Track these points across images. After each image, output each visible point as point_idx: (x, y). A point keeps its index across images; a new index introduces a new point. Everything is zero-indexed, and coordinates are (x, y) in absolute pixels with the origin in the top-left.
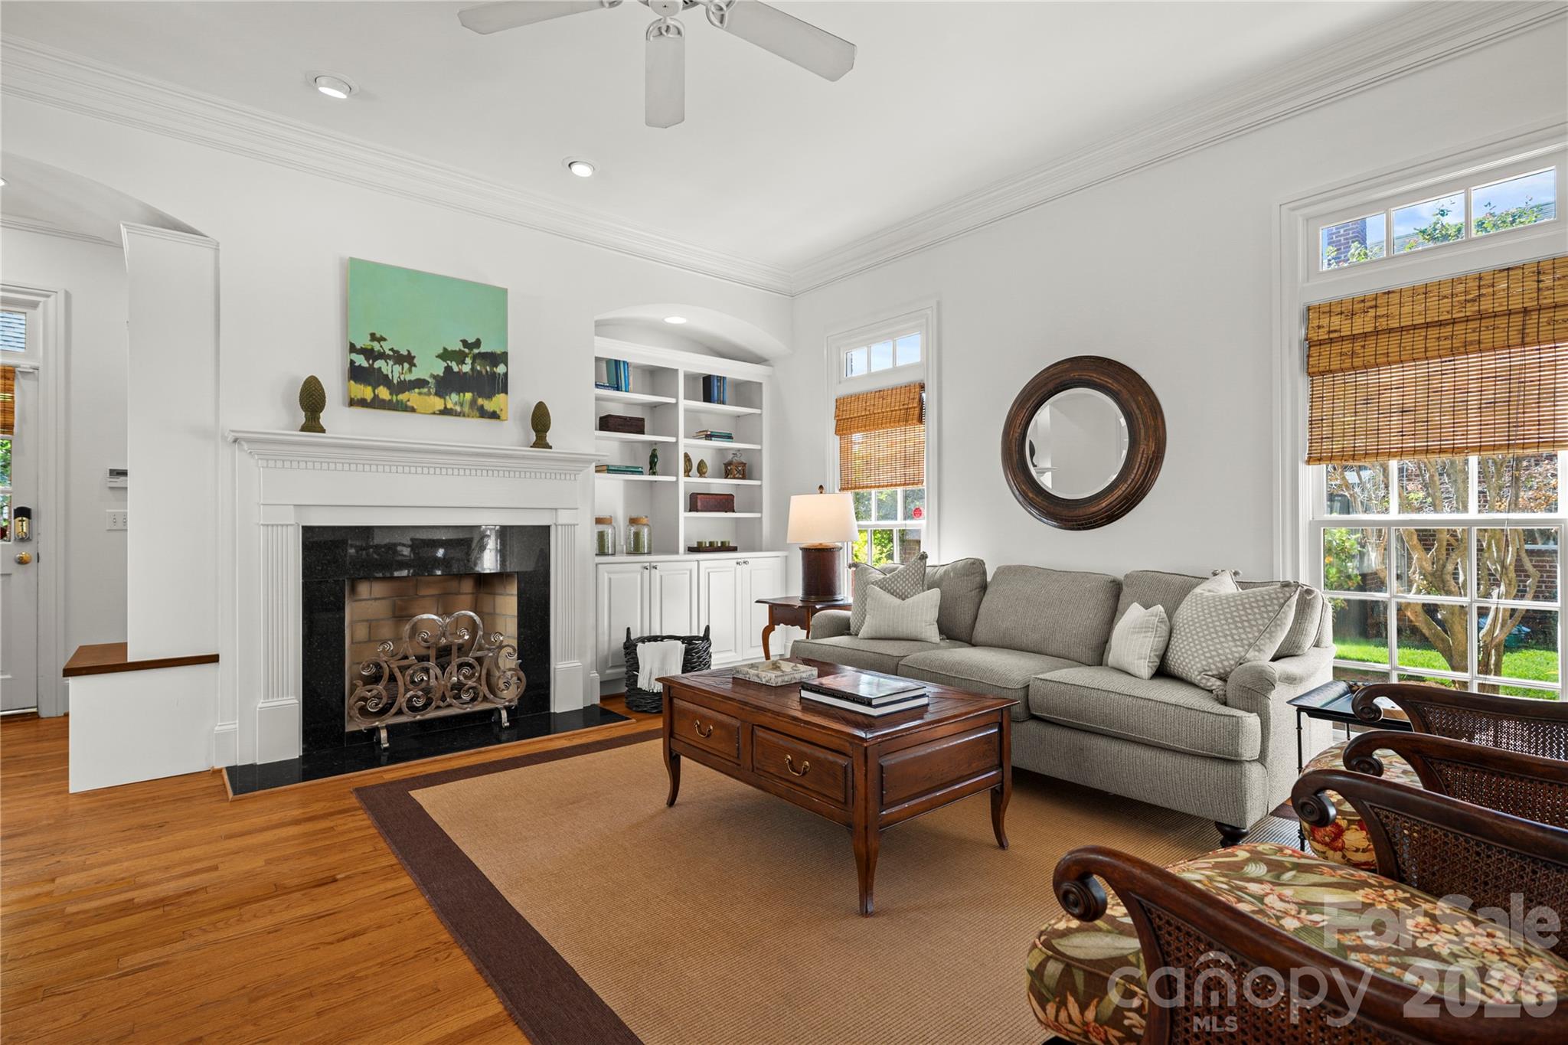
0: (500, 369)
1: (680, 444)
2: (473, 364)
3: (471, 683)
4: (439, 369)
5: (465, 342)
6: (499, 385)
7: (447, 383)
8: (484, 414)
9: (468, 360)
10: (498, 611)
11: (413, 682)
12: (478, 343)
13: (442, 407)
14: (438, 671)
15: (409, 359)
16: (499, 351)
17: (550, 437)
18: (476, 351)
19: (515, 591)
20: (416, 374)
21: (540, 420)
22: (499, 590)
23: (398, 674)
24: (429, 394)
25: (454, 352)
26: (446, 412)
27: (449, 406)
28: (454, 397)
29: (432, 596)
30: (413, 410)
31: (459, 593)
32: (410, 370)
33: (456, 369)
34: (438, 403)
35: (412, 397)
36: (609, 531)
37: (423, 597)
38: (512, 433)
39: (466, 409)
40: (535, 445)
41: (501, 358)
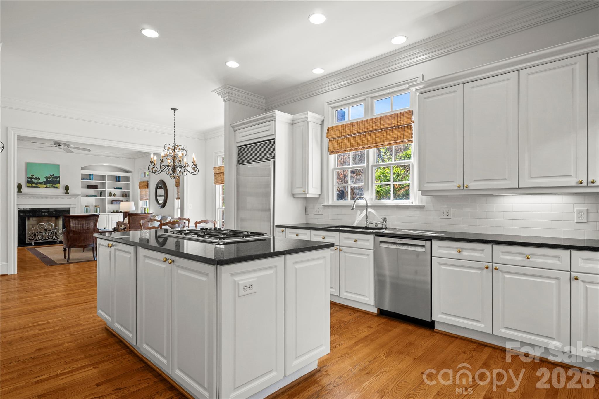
0: (58, 179)
1: (106, 191)
2: (52, 179)
3: (51, 235)
4: (45, 180)
5: (50, 175)
6: (59, 182)
7: (46, 183)
8: (54, 187)
9: (51, 178)
10: (59, 223)
11: (39, 234)
12: (53, 175)
13: (45, 187)
14: (44, 233)
15: (39, 179)
16: (58, 176)
17: (69, 191)
18: (53, 176)
19: (62, 220)
20: (40, 181)
21: (67, 188)
22: (60, 219)
23: (36, 233)
24: (43, 184)
25: (48, 177)
26: (46, 187)
27: (47, 186)
28: (48, 185)
29: (46, 221)
30: (39, 187)
31: (52, 220)
32: (39, 181)
33: (48, 180)
34: (45, 186)
35: (39, 185)
36: (89, 208)
37: (44, 221)
38: (61, 190)
39: (51, 187)
40: (66, 193)
41: (59, 177)
